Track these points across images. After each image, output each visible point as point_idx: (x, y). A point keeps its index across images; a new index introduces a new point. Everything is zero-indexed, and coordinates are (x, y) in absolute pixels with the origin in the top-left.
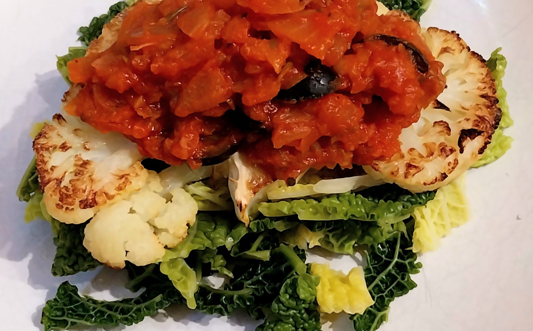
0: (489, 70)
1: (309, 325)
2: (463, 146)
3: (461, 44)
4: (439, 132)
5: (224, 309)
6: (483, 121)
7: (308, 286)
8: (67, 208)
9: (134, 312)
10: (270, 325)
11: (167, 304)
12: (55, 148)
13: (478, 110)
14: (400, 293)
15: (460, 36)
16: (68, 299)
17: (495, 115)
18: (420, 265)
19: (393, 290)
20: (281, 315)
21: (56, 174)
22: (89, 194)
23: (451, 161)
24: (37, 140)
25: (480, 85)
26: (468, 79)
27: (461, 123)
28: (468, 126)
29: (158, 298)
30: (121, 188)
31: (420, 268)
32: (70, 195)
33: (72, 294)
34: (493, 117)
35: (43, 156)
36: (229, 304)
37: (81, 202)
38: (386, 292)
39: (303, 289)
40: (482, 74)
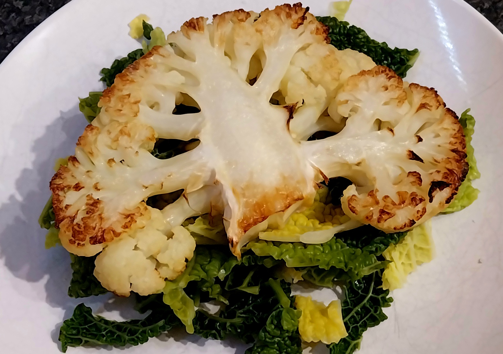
0: (461, 127)
1: (291, 350)
2: (433, 196)
3: (438, 101)
4: (411, 183)
5: (217, 334)
6: (452, 174)
7: (291, 318)
8: (79, 244)
9: (140, 334)
10: (257, 350)
11: (168, 328)
12: (69, 187)
13: (449, 163)
14: (372, 324)
15: (438, 93)
16: (83, 319)
17: (463, 168)
18: (391, 300)
19: (366, 321)
20: (267, 342)
21: (70, 212)
22: (99, 231)
23: (420, 209)
24: (53, 181)
25: (452, 140)
26: (442, 133)
27: (433, 175)
28: (439, 178)
29: (161, 323)
30: (127, 226)
31: (391, 302)
32: (82, 232)
33: (87, 315)
34: (461, 171)
35: (59, 195)
36: (223, 330)
37: (91, 238)
38: (360, 323)
39: (287, 321)
40: (454, 130)
